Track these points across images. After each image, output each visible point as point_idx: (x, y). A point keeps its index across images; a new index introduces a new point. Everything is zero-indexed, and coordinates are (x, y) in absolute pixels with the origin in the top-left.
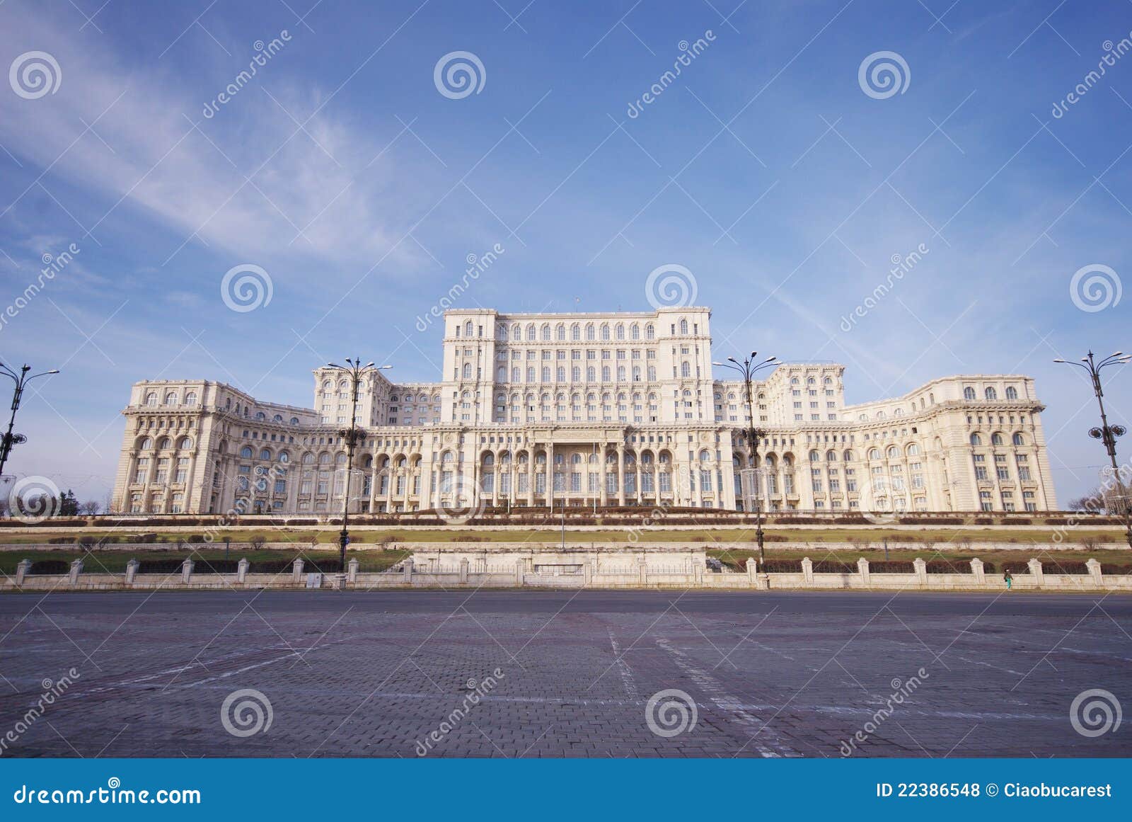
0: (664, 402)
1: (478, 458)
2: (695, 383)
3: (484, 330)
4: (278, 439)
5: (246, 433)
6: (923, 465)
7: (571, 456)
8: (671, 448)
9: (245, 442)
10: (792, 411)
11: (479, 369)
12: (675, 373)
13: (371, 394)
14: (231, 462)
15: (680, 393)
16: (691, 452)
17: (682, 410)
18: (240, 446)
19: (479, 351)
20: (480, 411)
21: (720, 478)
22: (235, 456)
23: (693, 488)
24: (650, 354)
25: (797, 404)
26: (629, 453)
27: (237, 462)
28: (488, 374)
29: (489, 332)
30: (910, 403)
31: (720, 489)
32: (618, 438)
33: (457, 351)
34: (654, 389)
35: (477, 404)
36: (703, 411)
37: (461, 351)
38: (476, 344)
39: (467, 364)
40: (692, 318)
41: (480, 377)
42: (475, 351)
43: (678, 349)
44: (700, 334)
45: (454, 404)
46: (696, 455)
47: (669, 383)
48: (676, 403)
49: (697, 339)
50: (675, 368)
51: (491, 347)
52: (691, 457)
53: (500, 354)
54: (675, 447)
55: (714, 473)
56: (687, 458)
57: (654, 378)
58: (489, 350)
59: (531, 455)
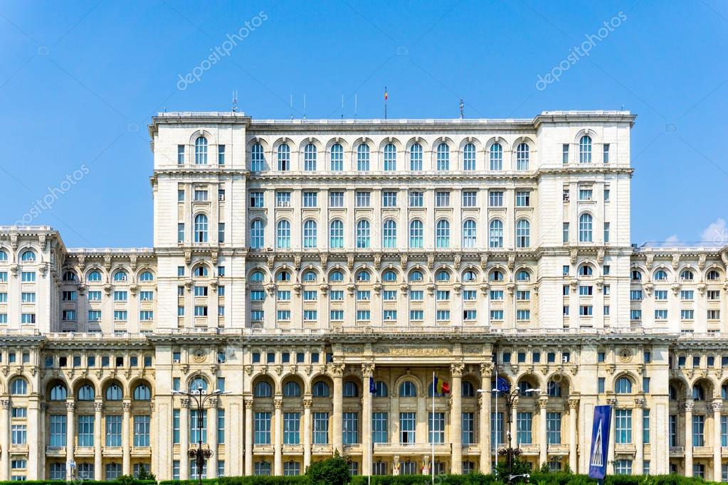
0: (544, 287)
1: (249, 386)
2: (601, 253)
3: (227, 153)
7: (398, 385)
8: (567, 372)
11: (221, 225)
12: (566, 234)
13: (48, 274)
15: (573, 271)
16: (601, 380)
17: (575, 300)
19: (221, 192)
20: (226, 302)
21: (646, 422)
24: (524, 196)
26: (501, 382)
28: (236, 236)
29: (237, 159)
31: (646, 439)
32: (483, 357)
33: (181, 193)
34: (525, 262)
35: (220, 289)
36: (611, 302)
37: (189, 193)
38: (215, 179)
39: (201, 216)
40: (601, 134)
41: (221, 240)
42: (212, 192)
43: (574, 191)
44: (613, 164)
45: (181, 288)
46: (609, 385)
47: (554, 252)
48: (565, 289)
49: (607, 172)
50: (566, 225)
51: (240, 185)
52: (601, 389)
53: (254, 196)
54: (576, 371)
55: (637, 415)
56: (594, 388)
57: (523, 241)
58: (236, 191)
59: (338, 385)
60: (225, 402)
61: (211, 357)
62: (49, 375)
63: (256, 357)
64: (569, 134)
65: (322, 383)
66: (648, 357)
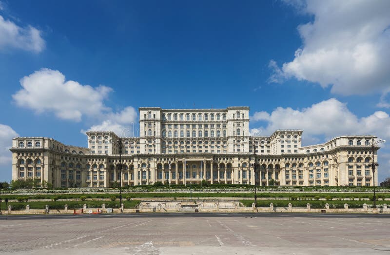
0: (229, 145)
1: (156, 166)
2: (242, 138)
3: (156, 116)
4: (75, 159)
5: (62, 158)
6: (329, 169)
7: (192, 166)
8: (231, 163)
9: (62, 161)
10: (280, 149)
11: (155, 132)
12: (234, 134)
13: (111, 142)
14: (58, 169)
15: (236, 142)
16: (239, 164)
17: (236, 148)
18: (60, 163)
19: (155, 124)
20: (156, 148)
21: (250, 174)
22: (59, 166)
23: (239, 177)
24: (225, 126)
25: (282, 146)
26: (215, 165)
27: (60, 169)
28: (158, 134)
29: (158, 117)
30: (327, 146)
31: (250, 177)
32: (211, 159)
33: (145, 125)
34: (225, 140)
35: (154, 146)
36: (245, 148)
37: (147, 125)
38: (153, 122)
39: (150, 130)
40: (242, 112)
41: (155, 135)
42: (152, 124)
43: (236, 124)
44: (245, 118)
45: (145, 145)
46: (241, 165)
47: (232, 137)
48: (234, 145)
49: (243, 120)
50: (234, 132)
51: (159, 123)
52: (239, 166)
53: (163, 126)
54: (233, 162)
55: (248, 172)
56: (237, 166)
57: (225, 135)
58: (158, 125)
59: (177, 165)
60: (151, 169)
61: (147, 160)
62: (110, 164)
63: (158, 160)
64: (235, 112)
65: (173, 165)
66: (250, 159)
